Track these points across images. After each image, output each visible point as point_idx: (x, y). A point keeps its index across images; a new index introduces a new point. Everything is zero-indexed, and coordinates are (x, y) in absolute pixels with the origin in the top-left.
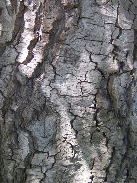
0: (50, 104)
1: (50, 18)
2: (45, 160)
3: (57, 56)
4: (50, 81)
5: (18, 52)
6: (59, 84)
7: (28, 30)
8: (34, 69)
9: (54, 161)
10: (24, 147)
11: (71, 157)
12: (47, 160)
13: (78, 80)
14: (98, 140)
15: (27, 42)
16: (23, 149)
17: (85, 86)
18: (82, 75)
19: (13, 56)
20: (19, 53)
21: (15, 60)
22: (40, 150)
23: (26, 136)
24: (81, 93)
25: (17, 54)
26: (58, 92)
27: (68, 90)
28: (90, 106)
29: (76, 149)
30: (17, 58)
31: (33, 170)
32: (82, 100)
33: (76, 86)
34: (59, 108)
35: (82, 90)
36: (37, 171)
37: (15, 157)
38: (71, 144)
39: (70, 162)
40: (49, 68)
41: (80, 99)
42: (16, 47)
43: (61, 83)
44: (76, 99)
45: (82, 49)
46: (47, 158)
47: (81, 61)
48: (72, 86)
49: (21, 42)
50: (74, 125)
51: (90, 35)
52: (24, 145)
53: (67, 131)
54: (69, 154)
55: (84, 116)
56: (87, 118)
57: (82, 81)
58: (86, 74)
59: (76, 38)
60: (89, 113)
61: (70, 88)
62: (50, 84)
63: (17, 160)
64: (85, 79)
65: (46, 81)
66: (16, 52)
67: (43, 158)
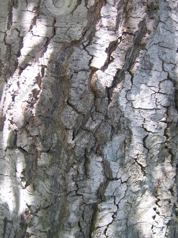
0: (124, 119)
1: (135, 17)
2: (118, 188)
3: (137, 62)
4: (127, 91)
5: (91, 55)
6: (134, 96)
7: (107, 28)
8: (114, 77)
9: (126, 188)
10: (95, 176)
11: (141, 181)
12: (120, 188)
13: (152, 91)
14: (163, 158)
15: (105, 43)
16: (93, 179)
17: (159, 97)
18: (155, 86)
19: (84, 60)
20: (93, 57)
21: (89, 65)
22: (114, 176)
23: (99, 162)
24: (156, 105)
25: (91, 57)
26: (133, 105)
27: (142, 102)
28: (161, 120)
29: (145, 171)
30: (90, 62)
31: (106, 203)
32: (156, 113)
33: (150, 98)
34: (132, 124)
35: (156, 101)
36: (110, 204)
37: (83, 191)
38: (141, 166)
39: (139, 187)
40: (128, 76)
41: (154, 112)
42: (86, 48)
43: (136, 94)
44: (150, 112)
45: (155, 57)
46: (120, 186)
47: (154, 70)
48: (147, 97)
49: (94, 43)
50: (146, 142)
51: (163, 42)
52: (94, 174)
53: (138, 151)
54: (139, 177)
55: (156, 131)
56: (159, 134)
57: (156, 92)
58: (159, 84)
59: (153, 43)
60: (161, 128)
61: (144, 100)
62: (126, 95)
63: (85, 195)
64: (158, 89)
65: (123, 91)
66: (88, 54)
67: (116, 187)
